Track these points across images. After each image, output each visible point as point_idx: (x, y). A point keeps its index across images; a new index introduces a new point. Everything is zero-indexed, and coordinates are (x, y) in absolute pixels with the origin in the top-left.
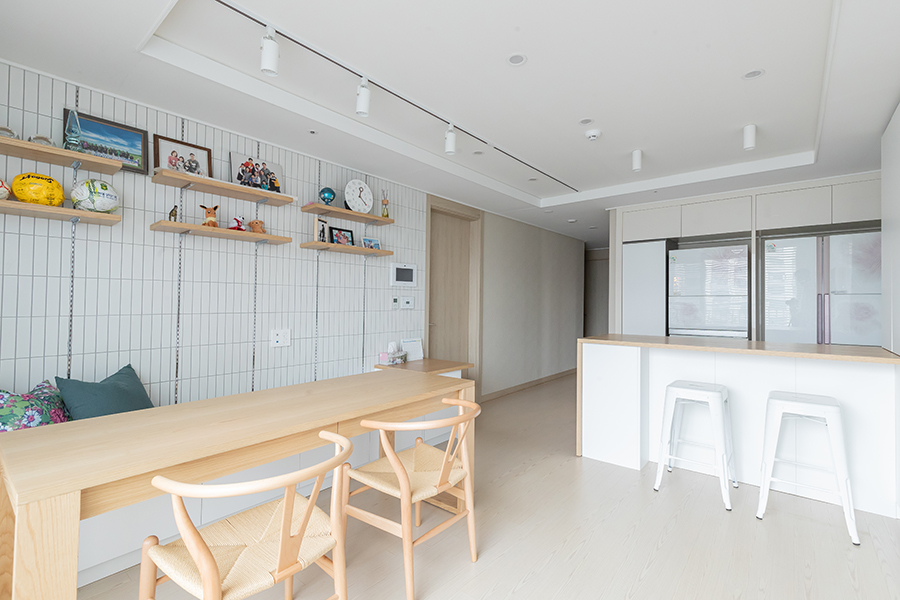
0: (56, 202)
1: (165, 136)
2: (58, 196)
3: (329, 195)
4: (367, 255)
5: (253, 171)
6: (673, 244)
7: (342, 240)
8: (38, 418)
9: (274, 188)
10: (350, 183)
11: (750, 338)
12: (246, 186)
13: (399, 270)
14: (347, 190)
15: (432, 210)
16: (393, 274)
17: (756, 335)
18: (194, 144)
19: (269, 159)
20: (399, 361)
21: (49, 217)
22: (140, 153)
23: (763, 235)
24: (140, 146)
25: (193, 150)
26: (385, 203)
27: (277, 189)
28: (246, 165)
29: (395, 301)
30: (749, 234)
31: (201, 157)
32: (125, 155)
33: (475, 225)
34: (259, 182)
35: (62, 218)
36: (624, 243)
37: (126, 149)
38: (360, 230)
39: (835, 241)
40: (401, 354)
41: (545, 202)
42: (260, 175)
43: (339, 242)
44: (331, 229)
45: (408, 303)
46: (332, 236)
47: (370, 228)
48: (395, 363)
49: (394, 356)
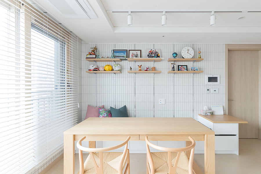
0: (110, 70)
1: (131, 49)
2: (110, 69)
3: (175, 55)
4: (194, 73)
5: (152, 53)
7: (183, 69)
8: (106, 115)
9: (158, 56)
10: (184, 49)
12: (150, 58)
13: (209, 78)
14: (182, 51)
15: (229, 50)
16: (207, 79)
18: (138, 50)
19: (157, 48)
20: (209, 114)
21: (109, 73)
22: (126, 55)
24: (126, 54)
25: (137, 51)
26: (200, 53)
27: (159, 57)
28: (150, 52)
29: (208, 90)
31: (139, 52)
32: (123, 57)
34: (153, 56)
35: (111, 73)
37: (123, 55)
38: (190, 65)
40: (211, 111)
42: (154, 53)
43: (181, 70)
44: (179, 66)
45: (215, 91)
47: (195, 63)
48: (207, 114)
49: (206, 112)
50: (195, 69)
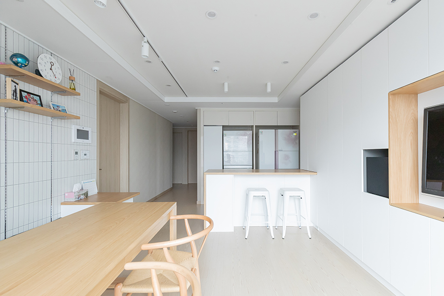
3: (23, 61)
4: (54, 117)
6: (225, 128)
7: (32, 102)
10: (43, 56)
11: (253, 168)
13: (78, 131)
15: (100, 92)
16: (74, 134)
17: (256, 167)
20: (83, 197)
23: (259, 127)
26: (72, 79)
29: (76, 153)
30: (252, 126)
33: (124, 106)
36: (204, 126)
38: (46, 96)
39: (280, 131)
40: (84, 192)
41: (167, 99)
43: (28, 103)
44: (21, 91)
45: (85, 155)
46: (22, 96)
48: (80, 199)
49: (79, 194)
50: (60, 109)
